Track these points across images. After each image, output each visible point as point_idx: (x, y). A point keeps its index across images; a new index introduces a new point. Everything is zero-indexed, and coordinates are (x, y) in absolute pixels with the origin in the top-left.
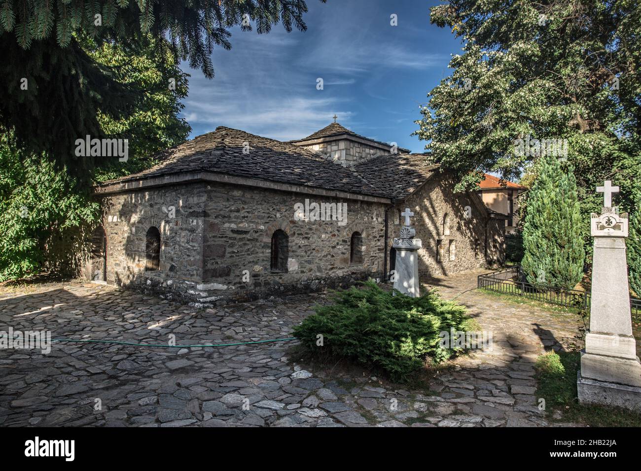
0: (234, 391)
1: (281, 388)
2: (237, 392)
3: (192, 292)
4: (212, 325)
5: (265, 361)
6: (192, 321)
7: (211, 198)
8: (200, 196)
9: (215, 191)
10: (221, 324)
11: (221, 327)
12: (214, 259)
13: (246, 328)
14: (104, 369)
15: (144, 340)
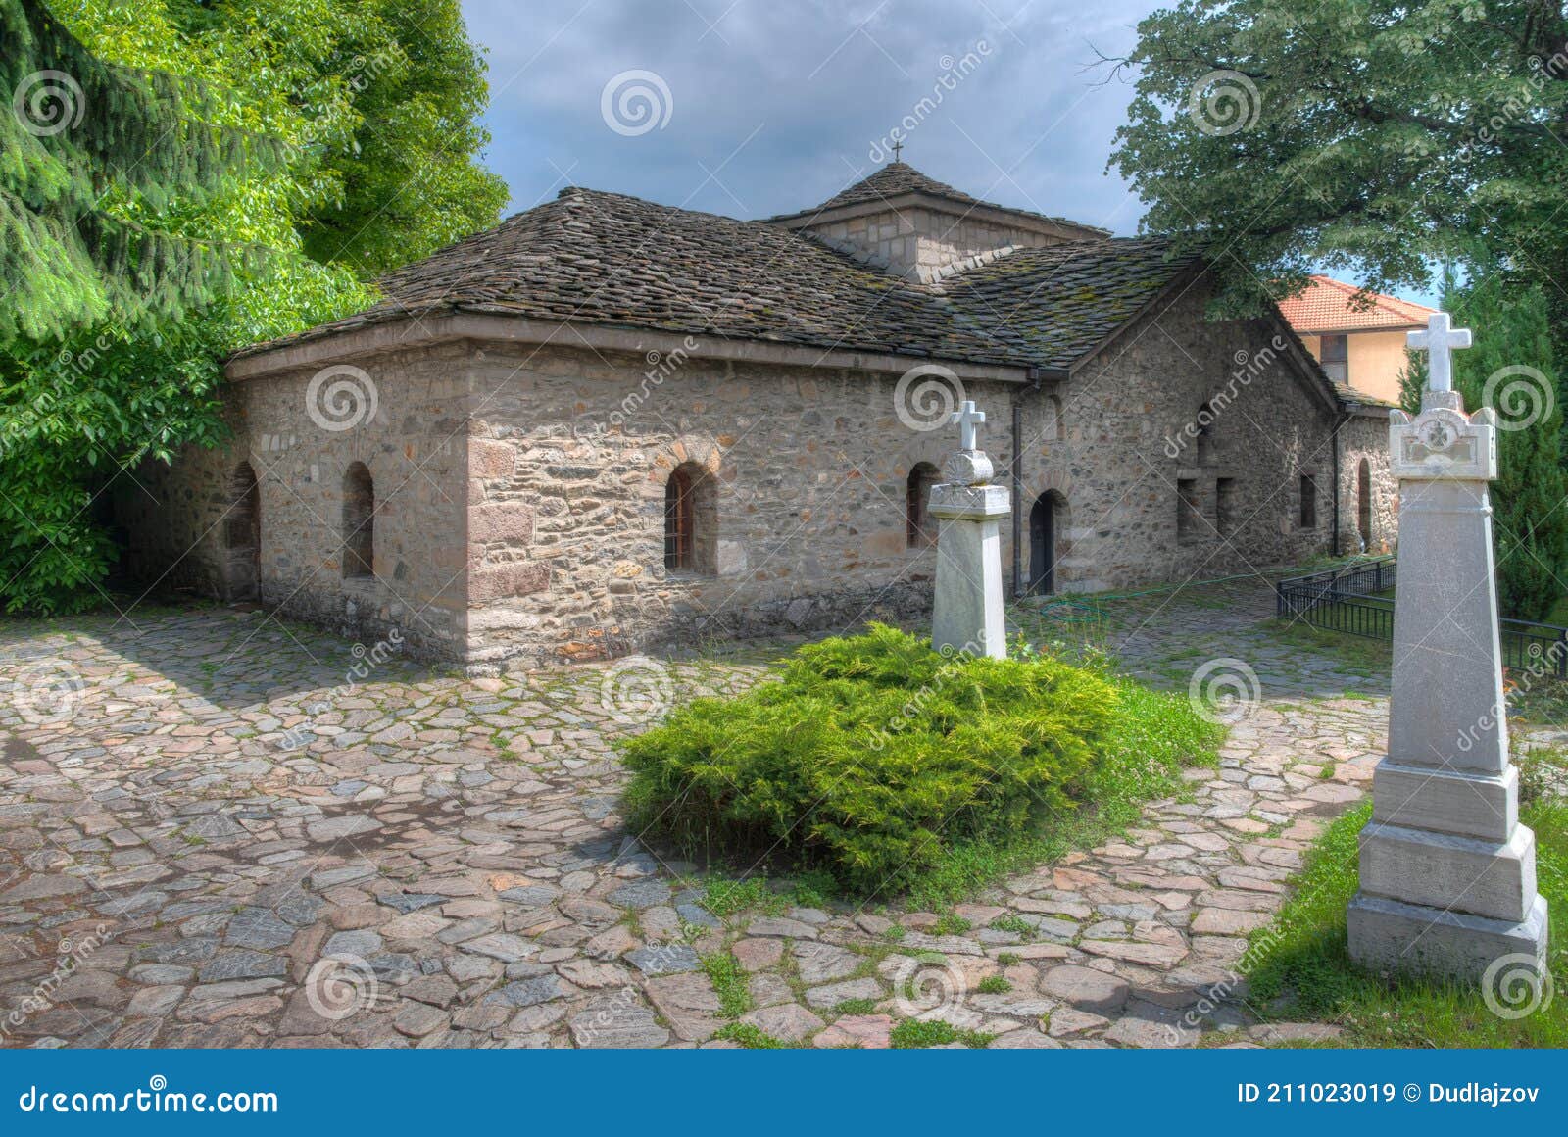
0: (434, 904)
1: (556, 901)
2: (437, 909)
3: (445, 634)
4: (480, 722)
5: (562, 825)
6: (432, 711)
7: (487, 383)
8: (458, 378)
9: (499, 365)
10: (502, 721)
11: (499, 729)
12: (501, 547)
13: (563, 733)
14: (151, 837)
15: (288, 763)
